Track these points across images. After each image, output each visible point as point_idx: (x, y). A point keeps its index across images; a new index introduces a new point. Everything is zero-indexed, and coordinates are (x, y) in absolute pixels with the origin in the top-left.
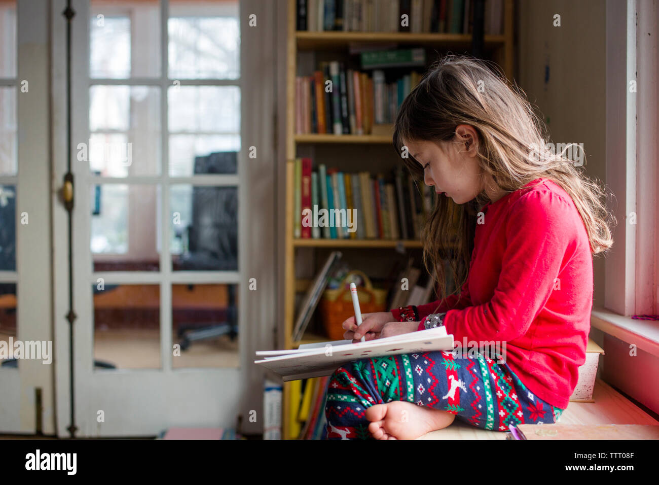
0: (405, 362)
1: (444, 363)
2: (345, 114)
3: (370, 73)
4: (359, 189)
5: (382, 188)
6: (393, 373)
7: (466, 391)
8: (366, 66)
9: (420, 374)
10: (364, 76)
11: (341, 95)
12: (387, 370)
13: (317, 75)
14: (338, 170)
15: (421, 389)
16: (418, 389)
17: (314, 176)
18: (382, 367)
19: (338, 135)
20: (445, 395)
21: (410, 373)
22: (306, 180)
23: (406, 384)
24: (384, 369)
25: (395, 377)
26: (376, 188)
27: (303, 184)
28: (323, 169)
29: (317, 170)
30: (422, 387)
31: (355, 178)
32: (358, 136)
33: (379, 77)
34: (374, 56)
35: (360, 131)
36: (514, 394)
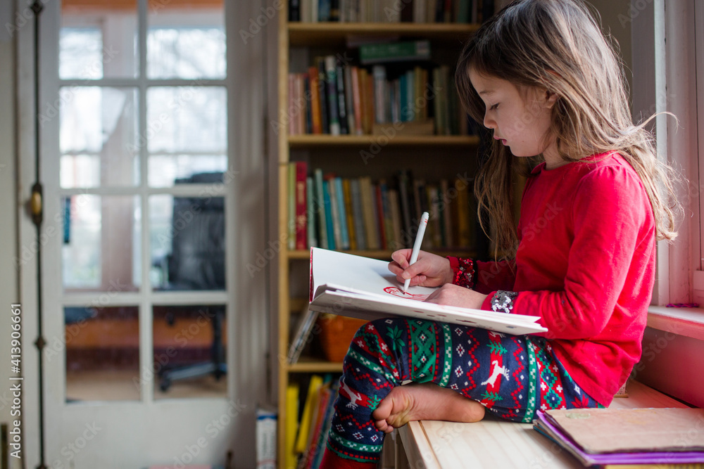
0: (447, 338)
1: (489, 346)
2: (343, 113)
3: (369, 69)
4: (360, 195)
5: (385, 194)
6: (431, 349)
7: (508, 379)
8: (365, 61)
9: (460, 355)
10: (363, 72)
11: (337, 93)
12: (425, 344)
13: (311, 71)
14: (336, 176)
15: (459, 371)
16: (456, 371)
17: (310, 181)
18: (420, 339)
19: (335, 135)
20: (485, 381)
21: (450, 352)
22: (301, 186)
23: (443, 363)
24: (422, 342)
25: (433, 354)
26: (377, 195)
27: (297, 190)
28: (319, 174)
29: (313, 176)
30: (461, 370)
31: (354, 184)
32: (357, 137)
33: (379, 73)
34: (374, 50)
35: (360, 132)
36: (559, 386)
